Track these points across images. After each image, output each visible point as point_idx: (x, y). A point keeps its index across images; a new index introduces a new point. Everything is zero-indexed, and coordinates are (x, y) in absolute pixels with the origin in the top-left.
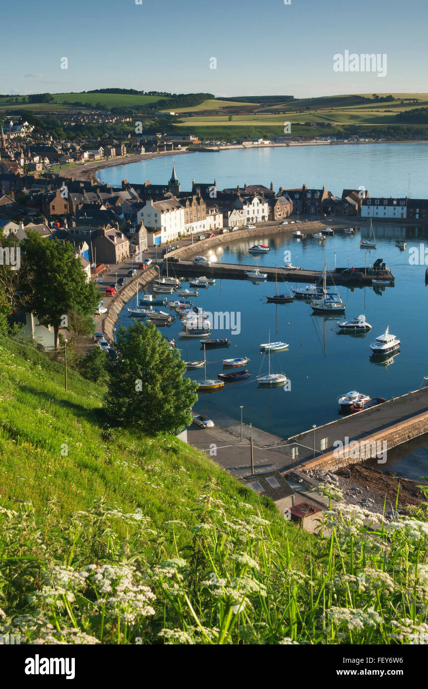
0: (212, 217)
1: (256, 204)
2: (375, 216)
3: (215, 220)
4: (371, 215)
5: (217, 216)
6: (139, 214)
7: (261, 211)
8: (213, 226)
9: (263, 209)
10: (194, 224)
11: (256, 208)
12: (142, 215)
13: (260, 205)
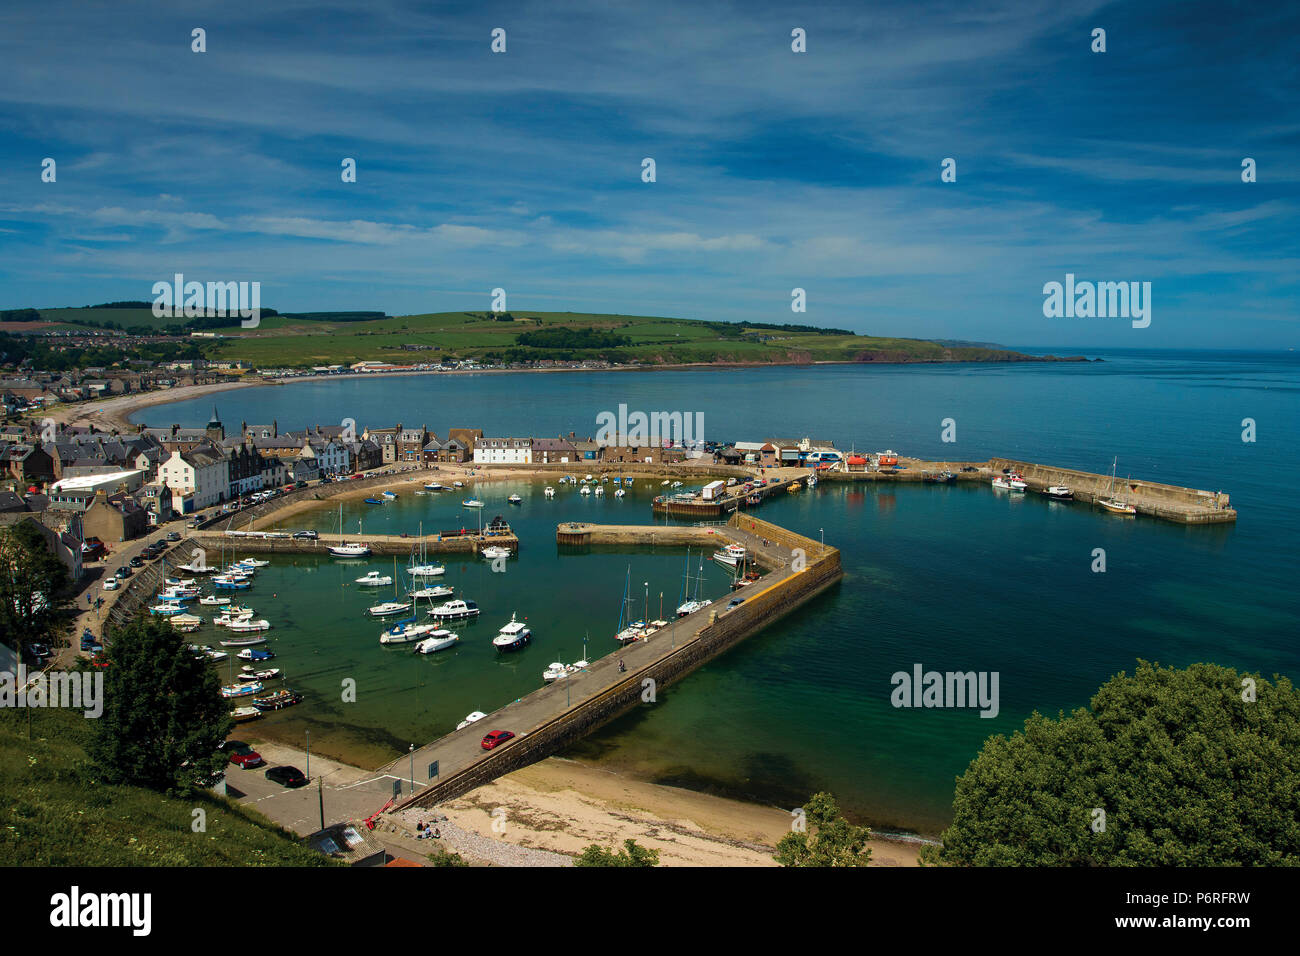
0: (270, 471)
1: (332, 452)
2: (493, 462)
3: (274, 473)
4: (486, 461)
5: (277, 470)
6: (161, 470)
7: (339, 460)
8: (270, 482)
9: (342, 457)
10: (243, 482)
11: (332, 456)
12: (166, 470)
13: (338, 453)
